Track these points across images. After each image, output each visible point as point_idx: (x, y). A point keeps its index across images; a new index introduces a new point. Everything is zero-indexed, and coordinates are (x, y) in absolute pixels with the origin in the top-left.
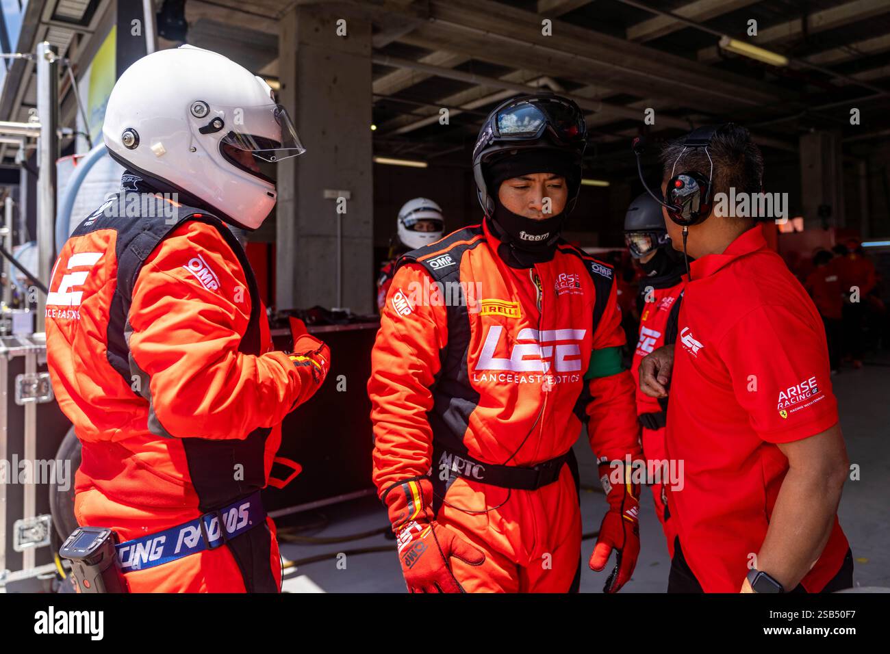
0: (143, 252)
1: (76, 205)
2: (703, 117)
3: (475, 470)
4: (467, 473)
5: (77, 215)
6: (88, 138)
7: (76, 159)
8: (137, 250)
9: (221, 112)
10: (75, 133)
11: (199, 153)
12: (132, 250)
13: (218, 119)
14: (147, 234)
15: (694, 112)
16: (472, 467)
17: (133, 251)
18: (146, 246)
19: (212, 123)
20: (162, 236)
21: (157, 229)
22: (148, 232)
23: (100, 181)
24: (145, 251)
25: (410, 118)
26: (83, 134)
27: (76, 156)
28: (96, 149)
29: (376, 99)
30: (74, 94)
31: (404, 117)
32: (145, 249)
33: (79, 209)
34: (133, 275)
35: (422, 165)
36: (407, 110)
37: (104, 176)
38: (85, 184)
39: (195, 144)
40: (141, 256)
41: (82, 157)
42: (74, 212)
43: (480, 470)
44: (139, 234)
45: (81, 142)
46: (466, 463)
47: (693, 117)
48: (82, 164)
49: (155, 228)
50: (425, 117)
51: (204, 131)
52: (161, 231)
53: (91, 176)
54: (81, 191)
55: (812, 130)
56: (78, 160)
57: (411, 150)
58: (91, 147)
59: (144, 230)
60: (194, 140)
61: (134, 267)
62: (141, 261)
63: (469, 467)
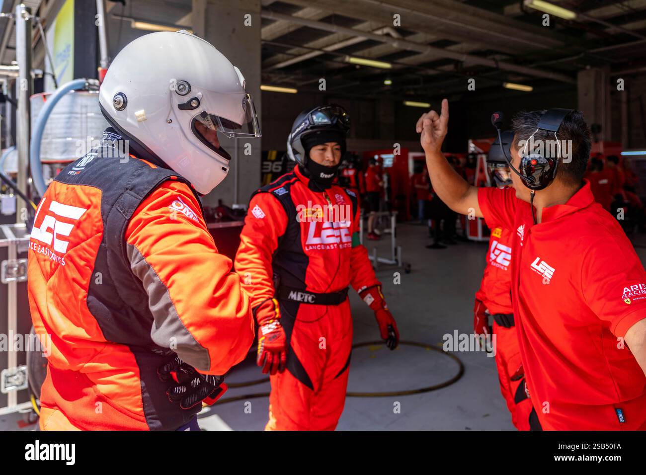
0: (127, 211)
1: (45, 132)
2: (504, 57)
3: (310, 298)
4: (306, 300)
5: (46, 139)
6: (53, 77)
7: (44, 96)
8: (122, 209)
9: (200, 94)
10: (44, 74)
11: (174, 125)
12: (117, 209)
13: (196, 99)
14: (129, 194)
15: (497, 53)
16: (308, 296)
17: (118, 211)
18: (131, 206)
19: (190, 102)
20: (144, 196)
21: (139, 190)
22: (131, 192)
23: (63, 113)
24: (129, 211)
25: (285, 56)
26: (50, 74)
27: (45, 94)
28: (61, 88)
29: (263, 42)
30: (43, 43)
31: (280, 56)
32: (130, 208)
33: (48, 134)
34: (121, 232)
35: (293, 91)
36: (283, 51)
37: (66, 110)
38: (52, 116)
39: (172, 117)
40: (126, 215)
41: (49, 95)
42: (44, 136)
43: (313, 298)
44: (122, 193)
45: (48, 81)
46: (305, 296)
47: (498, 57)
48: (50, 100)
49: (136, 189)
50: (296, 56)
51: (182, 107)
52: (143, 191)
53: (56, 109)
54: (49, 121)
55: (588, 67)
56: (47, 97)
57: (285, 80)
58: (56, 87)
59: (127, 189)
60: (172, 113)
61: (121, 225)
62: (126, 219)
63: (306, 297)
